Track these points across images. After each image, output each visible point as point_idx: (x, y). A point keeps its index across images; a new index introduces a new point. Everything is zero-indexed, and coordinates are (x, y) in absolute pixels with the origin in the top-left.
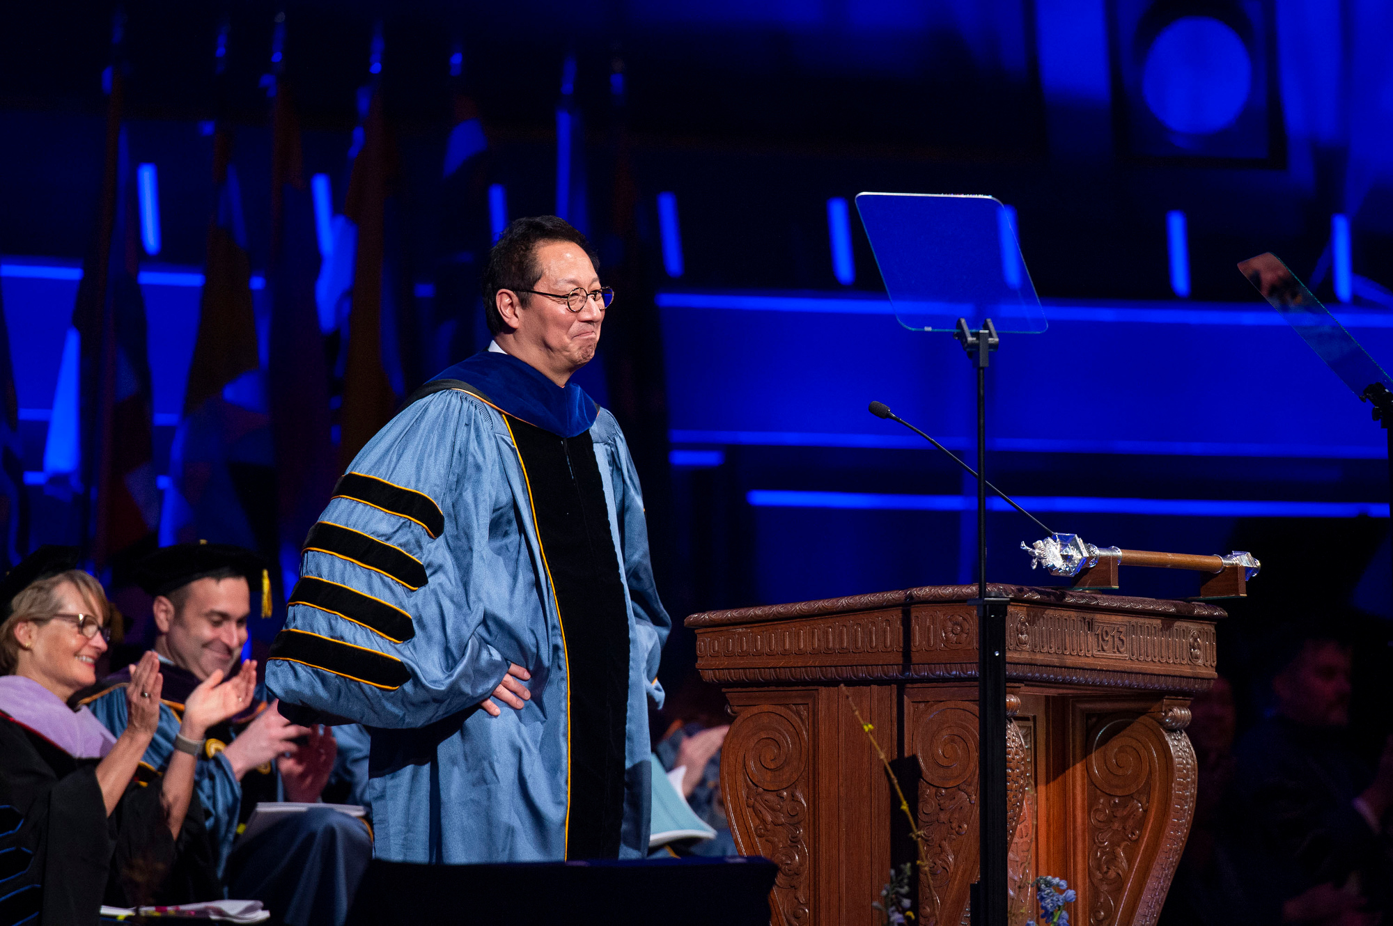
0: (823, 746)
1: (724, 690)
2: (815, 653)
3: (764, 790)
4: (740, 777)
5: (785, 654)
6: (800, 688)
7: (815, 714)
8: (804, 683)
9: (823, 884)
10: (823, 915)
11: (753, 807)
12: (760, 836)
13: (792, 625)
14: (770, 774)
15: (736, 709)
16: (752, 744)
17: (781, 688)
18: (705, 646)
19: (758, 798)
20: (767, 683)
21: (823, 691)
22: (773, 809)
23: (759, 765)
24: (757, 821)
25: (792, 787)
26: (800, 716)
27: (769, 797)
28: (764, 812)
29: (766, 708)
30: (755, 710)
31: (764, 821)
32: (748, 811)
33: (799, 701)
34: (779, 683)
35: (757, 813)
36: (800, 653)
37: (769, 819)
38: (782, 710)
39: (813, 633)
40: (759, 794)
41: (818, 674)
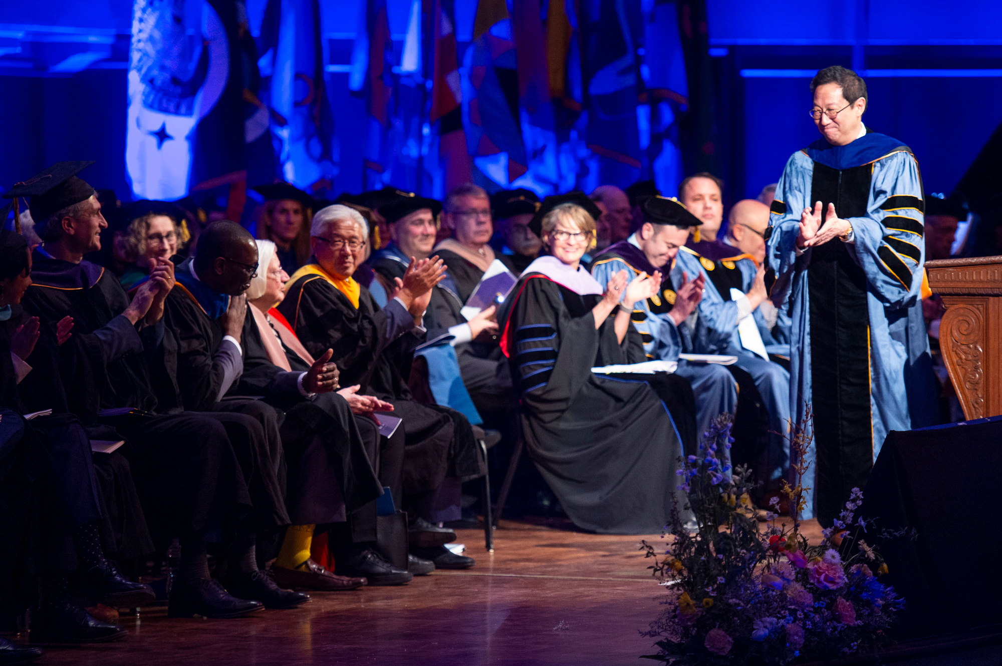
0: (991, 325)
1: (941, 297)
2: (988, 282)
3: (961, 344)
4: (949, 338)
5: (973, 281)
6: (980, 297)
7: (987, 309)
8: (982, 295)
9: (991, 389)
10: (991, 402)
11: (956, 352)
12: (959, 365)
13: (977, 268)
14: (964, 336)
15: (947, 305)
16: (955, 323)
17: (970, 297)
18: (933, 276)
19: (959, 348)
20: (964, 295)
21: (991, 299)
22: (965, 353)
23: (958, 332)
24: (958, 358)
25: (975, 343)
26: (979, 310)
27: (963, 347)
28: (961, 354)
29: (962, 306)
30: (956, 306)
31: (961, 358)
32: (953, 354)
33: (979, 303)
34: (969, 295)
35: (957, 354)
36: (982, 282)
37: (963, 357)
38: (970, 307)
39: (987, 273)
40: (959, 346)
41: (990, 292)
